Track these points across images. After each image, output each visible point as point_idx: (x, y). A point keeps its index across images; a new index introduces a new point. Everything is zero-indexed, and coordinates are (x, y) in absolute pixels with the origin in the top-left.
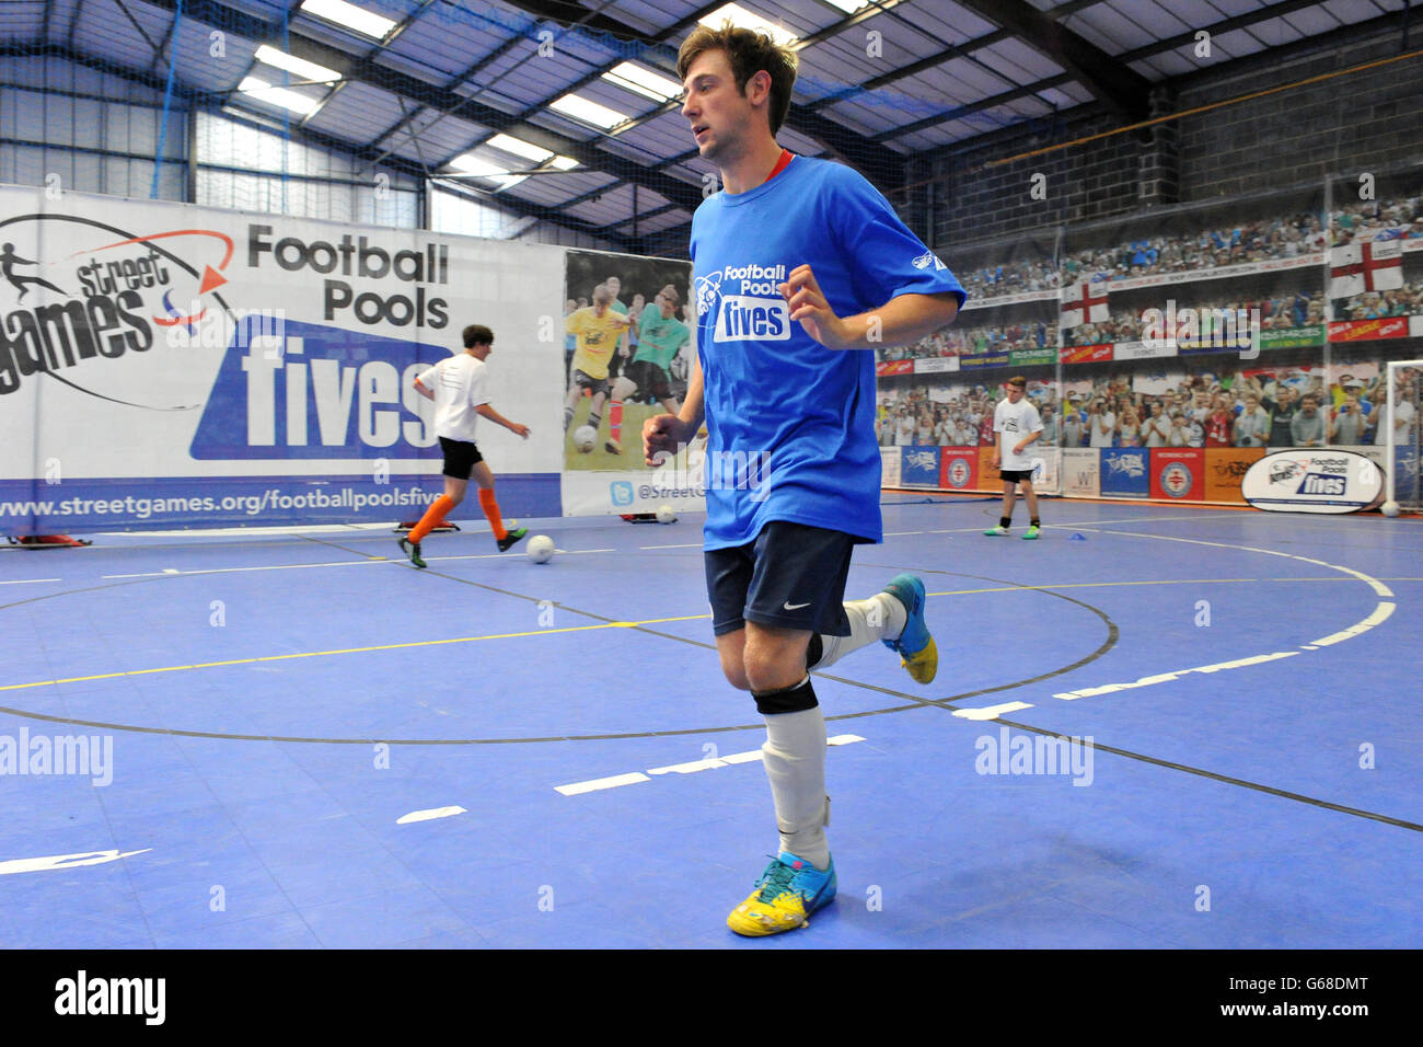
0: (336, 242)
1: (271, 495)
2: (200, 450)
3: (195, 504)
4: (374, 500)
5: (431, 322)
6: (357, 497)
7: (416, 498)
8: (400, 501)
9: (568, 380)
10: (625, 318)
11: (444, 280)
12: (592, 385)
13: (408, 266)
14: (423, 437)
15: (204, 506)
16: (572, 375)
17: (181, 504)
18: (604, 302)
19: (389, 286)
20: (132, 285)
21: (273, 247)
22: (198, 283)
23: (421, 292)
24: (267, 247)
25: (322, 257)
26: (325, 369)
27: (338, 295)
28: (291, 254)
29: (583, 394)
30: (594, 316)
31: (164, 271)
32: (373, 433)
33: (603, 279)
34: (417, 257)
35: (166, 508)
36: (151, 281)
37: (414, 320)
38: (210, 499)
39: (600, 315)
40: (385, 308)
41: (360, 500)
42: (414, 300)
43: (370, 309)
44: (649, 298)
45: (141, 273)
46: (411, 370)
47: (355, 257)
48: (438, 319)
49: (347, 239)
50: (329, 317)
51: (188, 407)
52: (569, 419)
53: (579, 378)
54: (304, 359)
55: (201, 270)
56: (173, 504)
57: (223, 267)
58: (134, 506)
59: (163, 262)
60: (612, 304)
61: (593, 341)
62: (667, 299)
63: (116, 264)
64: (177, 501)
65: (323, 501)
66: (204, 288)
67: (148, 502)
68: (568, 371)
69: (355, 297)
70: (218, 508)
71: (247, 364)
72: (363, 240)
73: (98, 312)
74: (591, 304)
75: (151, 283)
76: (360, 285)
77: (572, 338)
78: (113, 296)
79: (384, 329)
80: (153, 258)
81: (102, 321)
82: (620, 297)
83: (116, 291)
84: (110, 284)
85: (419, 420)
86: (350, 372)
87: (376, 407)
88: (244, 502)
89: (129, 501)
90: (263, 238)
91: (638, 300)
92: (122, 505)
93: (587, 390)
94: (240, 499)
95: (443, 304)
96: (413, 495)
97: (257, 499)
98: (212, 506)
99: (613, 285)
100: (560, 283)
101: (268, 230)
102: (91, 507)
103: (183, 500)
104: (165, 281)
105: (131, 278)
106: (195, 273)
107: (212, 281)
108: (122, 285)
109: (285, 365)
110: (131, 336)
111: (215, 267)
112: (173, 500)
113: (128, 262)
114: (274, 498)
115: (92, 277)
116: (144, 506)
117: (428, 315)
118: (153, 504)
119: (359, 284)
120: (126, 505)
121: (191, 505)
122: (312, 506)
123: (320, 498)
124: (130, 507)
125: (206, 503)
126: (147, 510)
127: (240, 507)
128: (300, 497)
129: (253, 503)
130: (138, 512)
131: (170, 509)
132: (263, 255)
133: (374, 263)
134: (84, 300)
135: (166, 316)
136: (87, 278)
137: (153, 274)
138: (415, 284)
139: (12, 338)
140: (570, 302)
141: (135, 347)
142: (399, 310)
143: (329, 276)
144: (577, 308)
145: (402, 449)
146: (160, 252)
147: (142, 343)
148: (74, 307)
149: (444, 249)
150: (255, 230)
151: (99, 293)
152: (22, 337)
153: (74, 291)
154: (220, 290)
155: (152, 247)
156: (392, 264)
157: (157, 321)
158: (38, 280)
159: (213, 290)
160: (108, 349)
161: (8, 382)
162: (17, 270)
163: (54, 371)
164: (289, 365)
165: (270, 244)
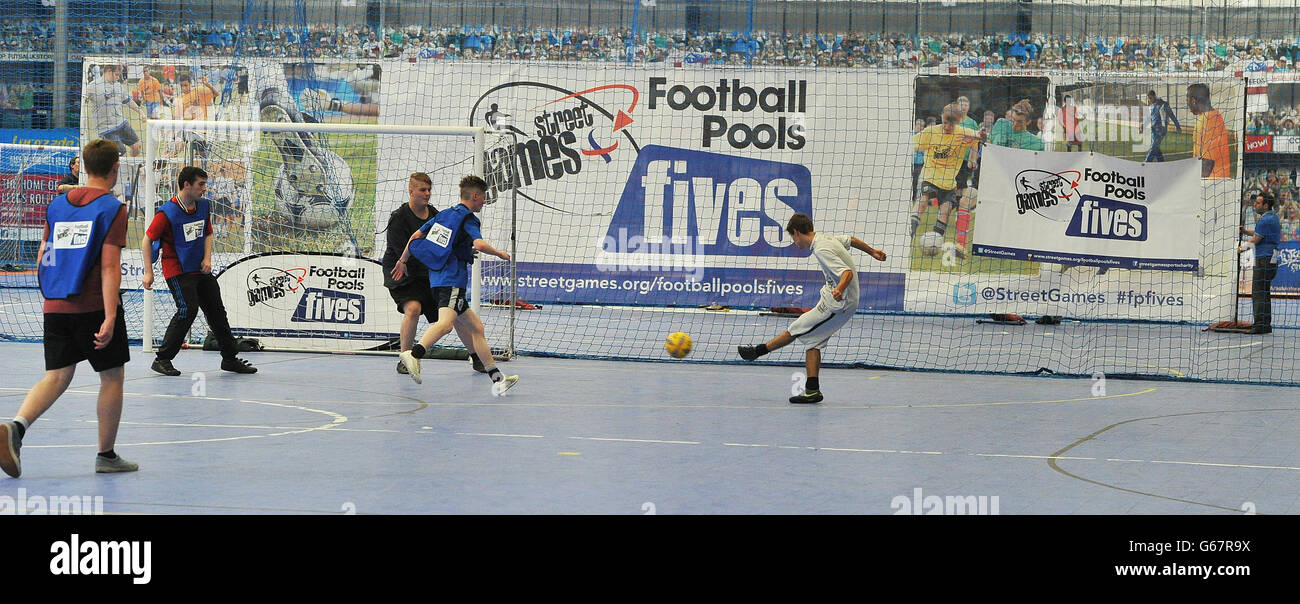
1: (658, 280)
3: (604, 285)
6: (723, 285)
7: (771, 288)
8: (758, 289)
9: (915, 192)
10: (974, 133)
11: (802, 109)
12: (938, 195)
13: (772, 100)
14: (780, 240)
15: (610, 285)
16: (919, 187)
17: (595, 284)
18: (952, 120)
20: (569, 127)
21: (667, 93)
22: (613, 124)
23: (782, 121)
24: (662, 93)
25: (703, 98)
26: (703, 184)
27: (715, 126)
28: (679, 98)
29: (930, 204)
30: (942, 133)
31: (590, 116)
32: (738, 235)
33: (954, 99)
34: (780, 93)
35: (585, 286)
36: (581, 123)
37: (776, 143)
38: (615, 282)
39: (949, 132)
40: (752, 136)
41: (726, 288)
42: (776, 128)
43: (740, 136)
44: (1000, 114)
45: (576, 119)
47: (729, 97)
48: (796, 142)
49: (724, 82)
50: (707, 144)
51: (603, 213)
52: (915, 225)
53: (926, 188)
54: (687, 177)
55: (615, 114)
56: (589, 283)
57: (631, 110)
58: (564, 284)
59: (589, 110)
60: (962, 121)
61: (940, 156)
62: (1020, 114)
63: (559, 113)
64: (592, 282)
65: (697, 287)
66: (617, 127)
67: (573, 281)
68: (915, 183)
69: (729, 126)
70: (620, 288)
71: (646, 181)
72: (736, 82)
73: (547, 148)
74: (939, 123)
75: (581, 125)
77: (919, 153)
78: (556, 136)
79: (750, 152)
80: (583, 107)
81: (549, 155)
82: (971, 114)
83: (559, 132)
84: (555, 126)
85: (776, 224)
88: (638, 285)
89: (562, 280)
90: (659, 87)
91: (989, 117)
92: (556, 282)
93: (933, 200)
94: (636, 283)
96: (769, 286)
97: (648, 284)
98: (616, 286)
99: (964, 103)
101: (663, 81)
102: (537, 282)
103: (595, 281)
104: (590, 123)
105: (568, 123)
106: (611, 117)
107: (622, 120)
108: (563, 128)
109: (672, 183)
110: (567, 163)
111: (625, 110)
112: (590, 280)
113: (566, 111)
114: (660, 283)
115: (544, 123)
116: (570, 284)
117: (788, 139)
118: (576, 282)
119: (732, 117)
120: (559, 282)
121: (602, 285)
122: (688, 289)
123: (694, 284)
124: (561, 284)
125: (611, 283)
126: (572, 287)
127: (635, 289)
128: (679, 283)
129: (645, 286)
130: (566, 288)
131: (587, 287)
132: (659, 100)
133: (745, 99)
134: (538, 139)
135: (588, 147)
136: (541, 124)
137: (583, 119)
138: (777, 114)
139: (494, 166)
140: (918, 121)
141: (570, 171)
142: (764, 136)
143: (709, 113)
144: (925, 126)
145: (761, 248)
146: (586, 103)
147: (574, 168)
148: (532, 144)
149: (803, 84)
150: (654, 82)
151: (548, 134)
152: (500, 166)
153: (532, 134)
154: (628, 128)
155: (583, 100)
156: (758, 99)
157: (586, 153)
158: (511, 127)
159: (623, 128)
160: (552, 173)
161: (492, 196)
162: (500, 121)
163: (518, 189)
164: (676, 182)
165: (664, 92)
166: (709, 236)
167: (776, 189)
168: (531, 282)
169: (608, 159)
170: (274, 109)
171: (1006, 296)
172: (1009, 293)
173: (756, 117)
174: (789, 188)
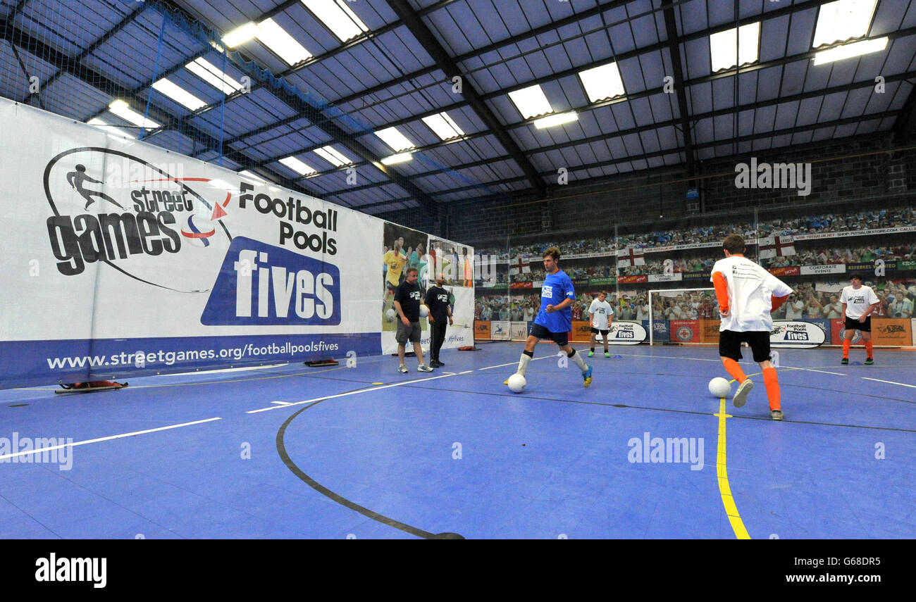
0: (286, 201)
1: (248, 347)
2: (207, 319)
3: (203, 355)
4: (301, 349)
5: (329, 251)
6: (293, 347)
7: (322, 347)
8: (314, 348)
9: (384, 286)
10: (405, 257)
11: (335, 230)
12: (393, 289)
13: (320, 219)
14: (325, 313)
15: (208, 355)
16: (386, 283)
17: (195, 354)
18: (398, 249)
19: (311, 229)
20: (168, 208)
21: (254, 198)
22: (211, 213)
23: (325, 234)
24: (250, 197)
25: (279, 208)
26: (279, 272)
27: (287, 231)
28: (264, 204)
29: (390, 293)
30: (394, 255)
31: (190, 202)
32: (303, 310)
33: (397, 239)
34: (324, 215)
35: (186, 358)
37: (322, 249)
38: (213, 351)
39: (397, 255)
40: (308, 241)
42: (322, 238)
43: (301, 240)
44: (414, 250)
45: (174, 202)
46: (320, 276)
47: (294, 210)
48: (332, 250)
49: (291, 200)
50: (282, 242)
51: (201, 291)
52: (384, 305)
53: (388, 285)
54: (267, 266)
55: (213, 205)
56: (190, 354)
57: (225, 205)
58: (164, 357)
59: (189, 196)
60: (401, 250)
61: (394, 267)
62: (420, 250)
63: (158, 193)
64: (192, 353)
65: (276, 350)
66: (214, 217)
67: (174, 354)
68: (384, 282)
69: (295, 232)
70: (217, 356)
71: (238, 266)
72: (299, 202)
73: (145, 223)
74: (393, 249)
75: (181, 208)
76: (297, 227)
77: (385, 265)
78: (156, 214)
79: (307, 252)
80: (183, 193)
81: (148, 230)
82: (403, 247)
83: (158, 211)
84: (154, 205)
85: (322, 303)
86: (292, 275)
87: (304, 296)
88: (232, 352)
89: (161, 353)
90: (248, 192)
91: (410, 249)
92: (155, 357)
93: (391, 291)
94: (230, 351)
95: (335, 242)
96: (320, 345)
97: (240, 350)
98: (213, 355)
99: (400, 241)
101: (252, 187)
102: (133, 358)
103: (196, 352)
105: (168, 204)
106: (208, 206)
107: (218, 212)
108: (162, 207)
109: (258, 269)
110: (167, 242)
111: (221, 204)
112: (190, 352)
113: (166, 193)
114: (250, 349)
115: (142, 199)
116: (170, 356)
117: (328, 247)
118: (177, 355)
120: (158, 356)
121: (201, 355)
122: (270, 353)
123: (274, 348)
124: (160, 357)
125: (209, 353)
126: (173, 359)
127: (230, 356)
128: (263, 348)
129: (238, 352)
130: (166, 361)
131: (188, 358)
132: (248, 202)
133: (304, 215)
135: (189, 231)
138: (322, 229)
139: (79, 234)
140: (385, 247)
141: (169, 249)
142: (315, 243)
143: (282, 219)
144: (388, 250)
145: (315, 320)
146: (187, 190)
147: (174, 247)
148: (127, 217)
149: (335, 213)
150: (244, 186)
151: (146, 210)
152: (87, 234)
153: (129, 207)
154: (223, 219)
155: (183, 186)
157: (184, 234)
158: (102, 195)
159: (219, 219)
160: (150, 249)
161: (74, 266)
162: (86, 185)
163: (112, 261)
164: (260, 269)
165: (252, 196)
166: (282, 312)
167: (322, 280)
168: (126, 359)
169: (207, 244)
174: (329, 280)
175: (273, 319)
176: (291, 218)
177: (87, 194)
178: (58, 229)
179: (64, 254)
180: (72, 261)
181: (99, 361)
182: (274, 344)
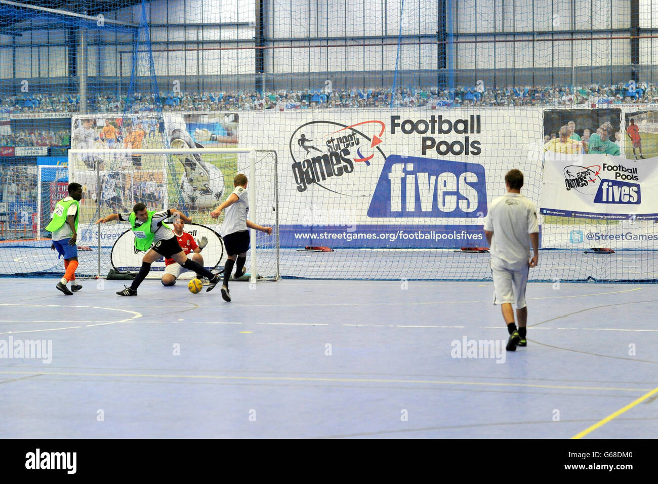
0: (428, 119)
1: (399, 233)
2: (371, 213)
4: (444, 237)
6: (437, 235)
7: (464, 236)
8: (456, 237)
10: (578, 142)
11: (479, 132)
13: (461, 127)
14: (469, 208)
15: (372, 237)
17: (364, 236)
18: (565, 136)
20: (346, 146)
21: (401, 124)
22: (370, 143)
23: (467, 139)
24: (398, 125)
25: (422, 127)
26: (423, 177)
28: (408, 127)
30: (560, 143)
31: (358, 139)
32: (444, 205)
33: (565, 123)
34: (465, 122)
35: (358, 237)
36: (353, 143)
37: (464, 152)
38: (375, 235)
39: (563, 142)
40: (450, 148)
41: (439, 236)
42: (464, 143)
43: (443, 148)
45: (349, 141)
46: (463, 176)
47: (437, 126)
48: (476, 151)
49: (433, 117)
50: (424, 153)
51: (366, 195)
54: (413, 173)
55: (371, 137)
56: (360, 236)
57: (380, 135)
58: (346, 236)
59: (357, 136)
60: (571, 135)
62: (604, 130)
63: (340, 138)
64: (362, 235)
65: (422, 236)
66: (373, 145)
69: (437, 143)
70: (378, 238)
71: (391, 176)
72: (440, 117)
74: (558, 137)
75: (353, 144)
78: (339, 151)
79: (450, 157)
80: (353, 134)
81: (335, 162)
82: (576, 132)
83: (340, 149)
84: (338, 147)
85: (466, 199)
86: (433, 178)
87: (446, 193)
88: (389, 236)
89: (344, 234)
90: (396, 121)
92: (342, 236)
94: (387, 235)
95: (478, 143)
96: (462, 235)
97: (394, 235)
98: (376, 237)
99: (571, 125)
100: (541, 128)
101: (398, 117)
102: (331, 236)
103: (365, 234)
104: (358, 144)
105: (345, 144)
106: (369, 139)
107: (376, 141)
108: (342, 146)
109: (406, 176)
111: (377, 135)
112: (361, 234)
113: (344, 137)
114: (401, 234)
116: (349, 236)
117: (471, 149)
118: (353, 236)
119: (439, 137)
120: (343, 236)
121: (368, 236)
122: (417, 238)
123: (420, 235)
124: (344, 236)
125: (373, 236)
126: (351, 238)
127: (387, 238)
128: (412, 234)
129: (392, 236)
130: (347, 239)
131: (359, 238)
132: (396, 128)
133: (445, 127)
134: (329, 154)
135: (358, 158)
136: (329, 145)
137: (354, 141)
138: (464, 135)
139: (304, 170)
140: (546, 136)
141: (347, 171)
142: (457, 148)
143: (424, 135)
144: (550, 139)
145: (457, 213)
146: (356, 132)
147: (350, 170)
148: (325, 156)
149: (479, 117)
150: (393, 118)
151: (334, 151)
152: (307, 169)
153: (325, 150)
154: (379, 145)
155: (354, 130)
156: (453, 127)
157: (356, 160)
158: (313, 148)
159: (376, 146)
160: (337, 173)
161: (303, 188)
162: (307, 144)
163: (318, 183)
164: (407, 176)
165: (399, 124)
166: (427, 206)
167: (465, 179)
168: (327, 236)
169: (368, 164)
170: (179, 141)
171: (601, 237)
172: (602, 235)
173: (452, 137)
174: (472, 178)
175: (419, 213)
176: (433, 132)
177: (306, 148)
178: (296, 169)
179: (299, 182)
180: (302, 184)
181: (314, 236)
182: (420, 232)
